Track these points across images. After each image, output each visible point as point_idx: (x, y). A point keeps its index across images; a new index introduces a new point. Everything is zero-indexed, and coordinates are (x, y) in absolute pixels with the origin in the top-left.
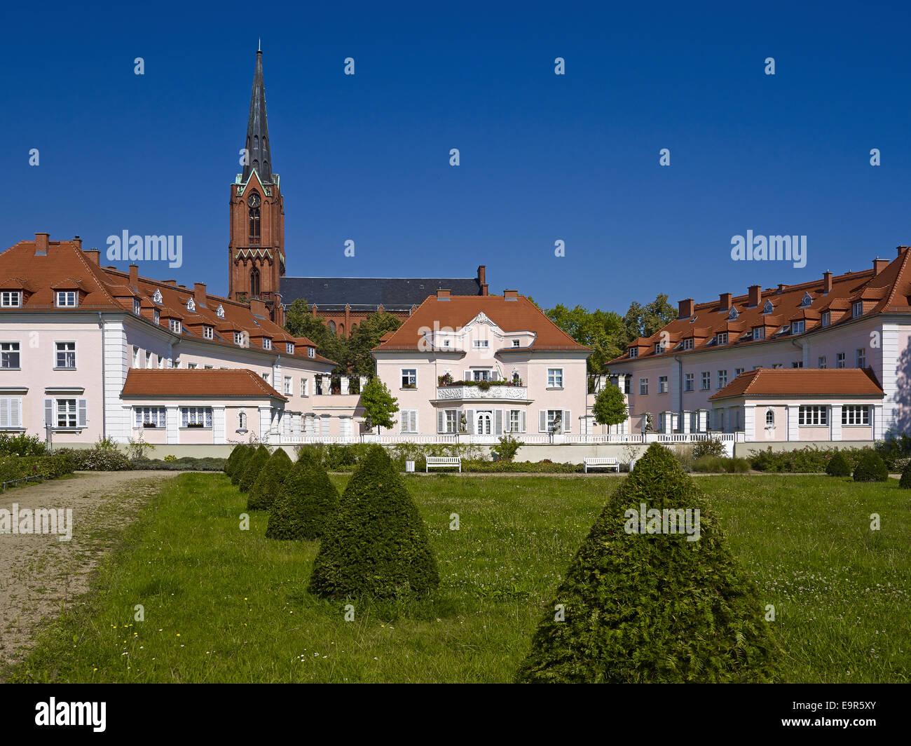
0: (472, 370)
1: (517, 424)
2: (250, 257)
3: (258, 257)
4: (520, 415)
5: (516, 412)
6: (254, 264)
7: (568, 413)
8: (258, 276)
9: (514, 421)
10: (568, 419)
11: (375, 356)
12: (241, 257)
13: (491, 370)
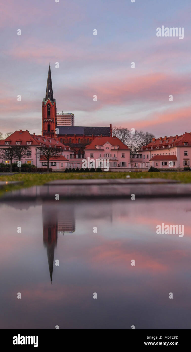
0: (105, 154)
1: (115, 165)
2: (48, 121)
3: (50, 121)
4: (116, 163)
5: (115, 162)
6: (49, 123)
7: (126, 163)
8: (50, 126)
9: (114, 164)
10: (126, 164)
11: (85, 151)
12: (45, 121)
13: (110, 154)
